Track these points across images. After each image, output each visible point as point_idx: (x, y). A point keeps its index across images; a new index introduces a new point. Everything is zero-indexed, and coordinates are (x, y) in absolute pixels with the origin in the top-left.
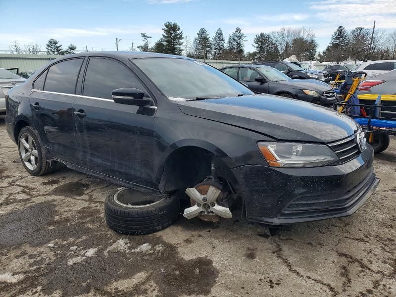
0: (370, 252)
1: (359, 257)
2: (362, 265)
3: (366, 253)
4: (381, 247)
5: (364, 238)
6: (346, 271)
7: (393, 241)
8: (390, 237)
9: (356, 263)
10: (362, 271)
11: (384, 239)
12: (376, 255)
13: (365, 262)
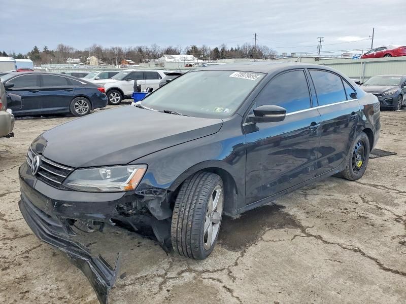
0: (11, 248)
1: (14, 241)
2: (8, 239)
3: (13, 246)
4: (8, 258)
5: (27, 255)
6: (14, 231)
7: (3, 270)
8: (8, 271)
9: (12, 237)
10: (4, 236)
11: (12, 266)
12: (5, 250)
13: (9, 242)
